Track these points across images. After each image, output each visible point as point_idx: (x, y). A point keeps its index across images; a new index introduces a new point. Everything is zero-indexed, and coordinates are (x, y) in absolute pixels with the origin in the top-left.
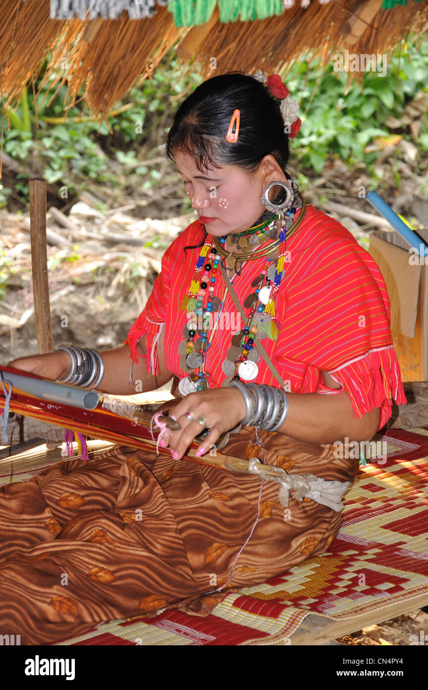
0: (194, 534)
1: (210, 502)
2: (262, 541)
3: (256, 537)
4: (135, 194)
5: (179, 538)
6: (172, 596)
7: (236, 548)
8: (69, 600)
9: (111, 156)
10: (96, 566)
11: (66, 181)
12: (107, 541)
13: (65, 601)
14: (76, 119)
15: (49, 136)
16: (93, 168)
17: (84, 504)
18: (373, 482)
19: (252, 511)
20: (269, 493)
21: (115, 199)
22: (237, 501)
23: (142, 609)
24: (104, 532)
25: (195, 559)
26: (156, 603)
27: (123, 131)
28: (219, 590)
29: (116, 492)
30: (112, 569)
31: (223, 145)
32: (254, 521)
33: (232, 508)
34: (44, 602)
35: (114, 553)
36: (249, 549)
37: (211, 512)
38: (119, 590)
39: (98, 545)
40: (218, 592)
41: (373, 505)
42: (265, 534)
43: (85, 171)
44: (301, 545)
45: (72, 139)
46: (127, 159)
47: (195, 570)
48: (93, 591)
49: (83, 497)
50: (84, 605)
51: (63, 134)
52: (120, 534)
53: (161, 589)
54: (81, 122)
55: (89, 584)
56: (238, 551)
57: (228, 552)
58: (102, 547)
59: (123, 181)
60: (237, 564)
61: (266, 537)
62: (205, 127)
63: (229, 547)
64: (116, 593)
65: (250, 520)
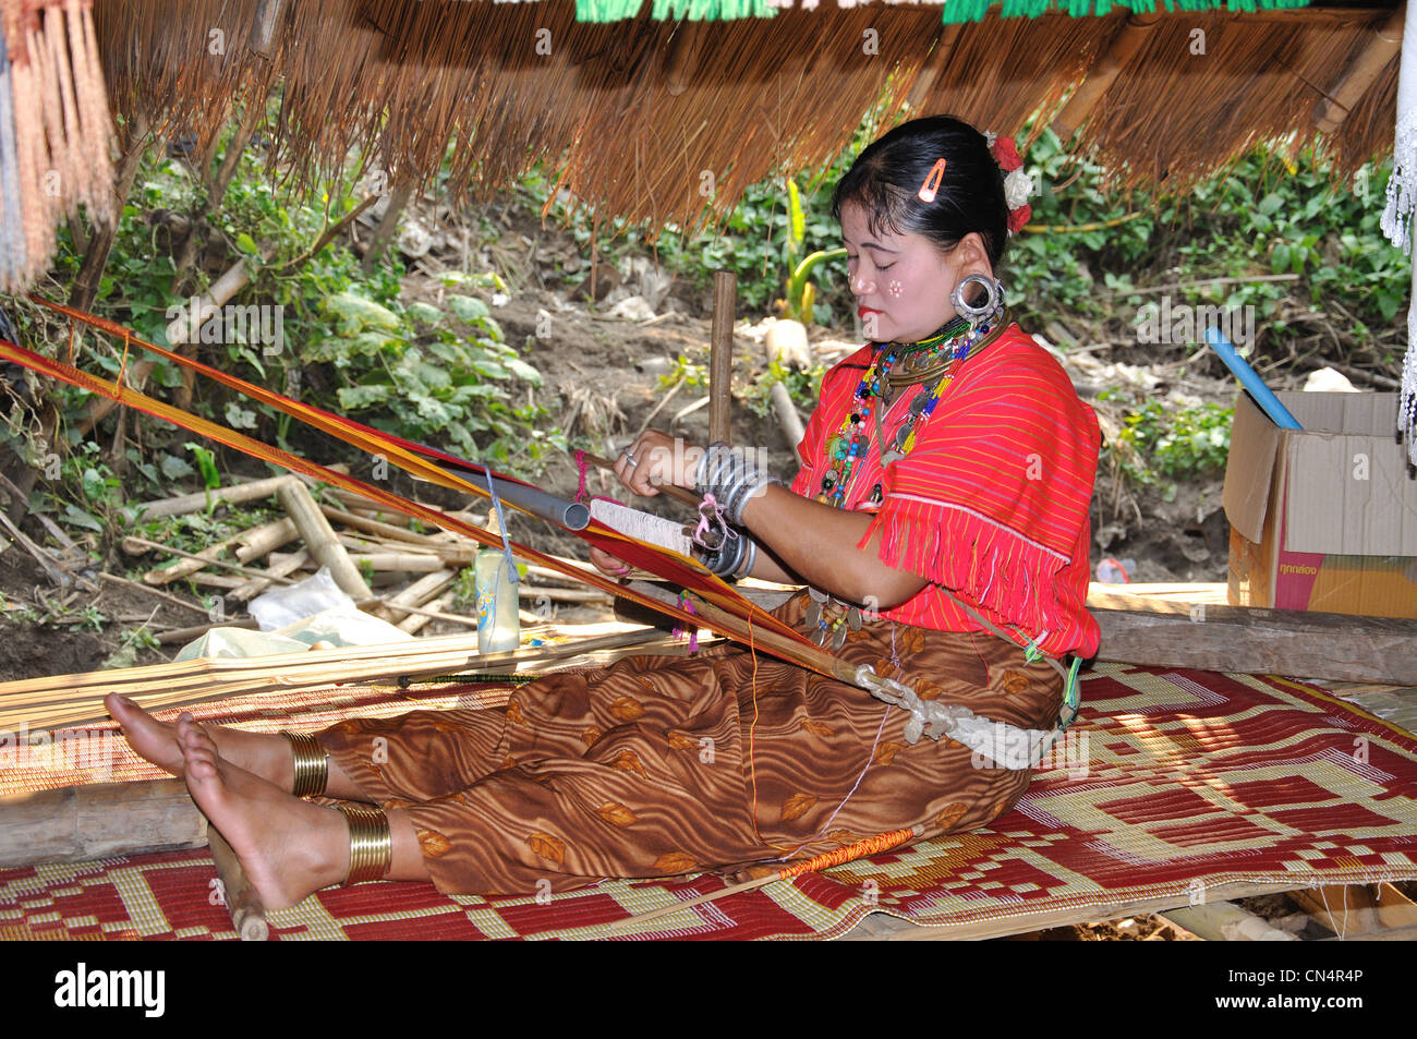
0: (768, 777)
1: (802, 735)
2: (875, 798)
3: (862, 791)
4: (1122, 331)
5: (741, 781)
6: (707, 858)
7: (832, 804)
8: (555, 840)
9: (1099, 278)
10: (611, 800)
11: (1031, 307)
12: (635, 768)
13: (549, 841)
14: (1060, 229)
15: (1018, 248)
16: (1071, 292)
17: (644, 716)
18: (1128, 742)
19: (860, 755)
20: (893, 732)
21: (1091, 334)
22: (844, 737)
23: (659, 869)
24: (634, 755)
25: (767, 813)
26: (681, 863)
27: (1123, 247)
28: (784, 859)
29: (689, 706)
30: (634, 807)
31: (916, 203)
32: (863, 767)
33: (833, 747)
34: (519, 837)
35: (641, 786)
36: (853, 806)
37: (798, 749)
38: (637, 837)
39: (619, 772)
40: (781, 862)
41: (1106, 774)
42: (879, 788)
43: (1060, 296)
44: (940, 813)
45: (1048, 253)
46: (1118, 284)
47: (761, 827)
48: (596, 833)
49: (643, 705)
50: (575, 849)
51: (1038, 246)
52: (656, 760)
53: (694, 845)
54: (1065, 232)
55: (592, 823)
56: (835, 808)
57: (817, 807)
58: (624, 775)
59: (1109, 312)
60: (831, 827)
61: (881, 793)
62: (894, 174)
63: (818, 800)
64: (630, 841)
65: (857, 766)
